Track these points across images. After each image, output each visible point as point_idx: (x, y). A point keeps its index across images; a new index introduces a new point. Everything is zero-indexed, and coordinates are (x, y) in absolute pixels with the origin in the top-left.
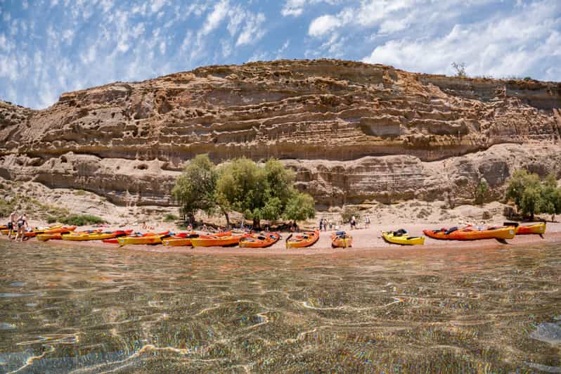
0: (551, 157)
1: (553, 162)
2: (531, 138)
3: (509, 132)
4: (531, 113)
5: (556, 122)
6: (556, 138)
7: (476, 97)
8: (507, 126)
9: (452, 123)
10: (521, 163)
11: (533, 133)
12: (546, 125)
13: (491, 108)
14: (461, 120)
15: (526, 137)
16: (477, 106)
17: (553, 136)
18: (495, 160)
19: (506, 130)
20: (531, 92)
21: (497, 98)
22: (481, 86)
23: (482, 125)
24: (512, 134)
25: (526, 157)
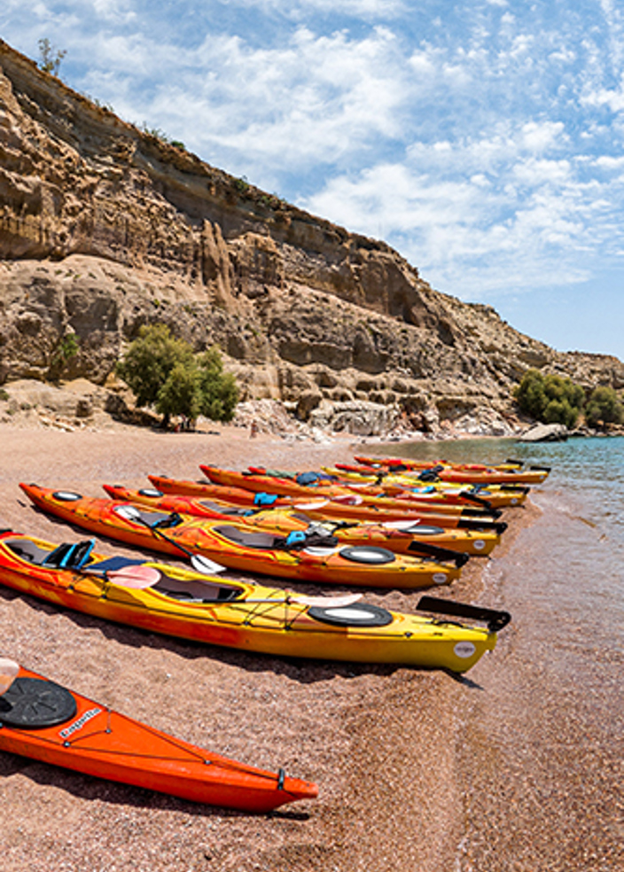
0: (187, 309)
1: (191, 321)
2: (149, 261)
3: (112, 238)
4: (163, 213)
5: (204, 246)
6: (194, 275)
7: (71, 139)
8: (111, 223)
9: (17, 181)
10: (137, 309)
11: (154, 253)
12: (182, 245)
13: (94, 174)
14: (34, 179)
15: (140, 257)
16: (69, 159)
17: (189, 270)
18: (101, 292)
19: (107, 231)
20: (178, 174)
21: (109, 159)
22: (90, 122)
23: (69, 204)
24: (117, 243)
25: (146, 300)
